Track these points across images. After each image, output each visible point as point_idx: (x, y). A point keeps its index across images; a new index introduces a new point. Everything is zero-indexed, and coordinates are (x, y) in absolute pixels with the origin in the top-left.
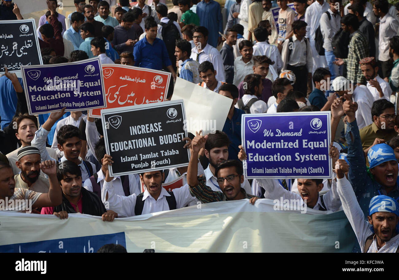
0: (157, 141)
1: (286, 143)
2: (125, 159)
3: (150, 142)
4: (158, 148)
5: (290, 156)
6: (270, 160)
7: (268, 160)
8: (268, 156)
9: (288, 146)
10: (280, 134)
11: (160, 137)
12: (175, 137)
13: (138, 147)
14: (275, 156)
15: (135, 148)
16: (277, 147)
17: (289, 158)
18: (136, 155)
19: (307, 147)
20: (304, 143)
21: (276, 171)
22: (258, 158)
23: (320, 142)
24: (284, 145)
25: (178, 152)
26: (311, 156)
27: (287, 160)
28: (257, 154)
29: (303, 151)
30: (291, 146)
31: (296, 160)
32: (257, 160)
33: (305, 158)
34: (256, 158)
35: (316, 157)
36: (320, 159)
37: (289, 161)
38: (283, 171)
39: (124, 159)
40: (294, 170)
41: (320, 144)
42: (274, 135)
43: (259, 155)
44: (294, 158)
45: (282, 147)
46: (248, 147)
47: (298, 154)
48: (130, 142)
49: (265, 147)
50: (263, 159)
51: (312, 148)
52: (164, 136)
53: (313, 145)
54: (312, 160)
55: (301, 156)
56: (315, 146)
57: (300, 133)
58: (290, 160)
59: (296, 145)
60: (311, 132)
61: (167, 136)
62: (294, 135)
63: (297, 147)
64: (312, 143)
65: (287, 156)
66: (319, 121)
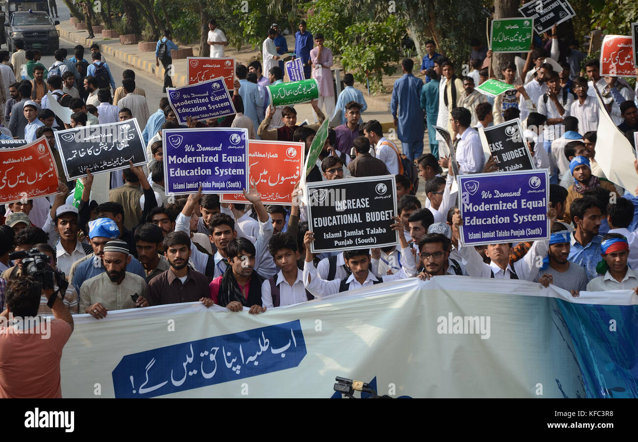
0: (363, 218)
1: (505, 204)
2: (329, 236)
3: (356, 219)
4: (363, 225)
5: (508, 218)
6: (488, 223)
7: (485, 223)
8: (485, 219)
9: (506, 207)
10: (498, 195)
11: (367, 213)
12: (383, 215)
13: (342, 223)
14: (493, 218)
15: (339, 224)
16: (495, 209)
17: (507, 220)
18: (340, 232)
19: (525, 207)
20: (523, 203)
21: (492, 235)
22: (476, 221)
23: (539, 201)
24: (503, 206)
25: (385, 231)
26: (530, 216)
27: (506, 222)
28: (475, 218)
29: (521, 212)
30: (510, 207)
31: (515, 221)
32: (475, 224)
33: (524, 219)
34: (473, 221)
35: (534, 217)
36: (538, 220)
37: (507, 223)
38: (500, 234)
39: (327, 235)
40: (512, 233)
41: (538, 203)
42: (493, 197)
43: (476, 218)
44: (512, 219)
45: (501, 209)
46: (466, 211)
47: (517, 215)
48: (334, 217)
49: (483, 210)
50: (480, 222)
51: (531, 208)
52: (371, 213)
53: (532, 205)
54: (530, 220)
55: (520, 217)
56: (534, 206)
57: (519, 192)
58: (509, 222)
59: (514, 205)
60: (530, 192)
61: (374, 213)
62: (513, 195)
63: (516, 207)
64: (531, 202)
65: (505, 218)
66: (537, 179)
